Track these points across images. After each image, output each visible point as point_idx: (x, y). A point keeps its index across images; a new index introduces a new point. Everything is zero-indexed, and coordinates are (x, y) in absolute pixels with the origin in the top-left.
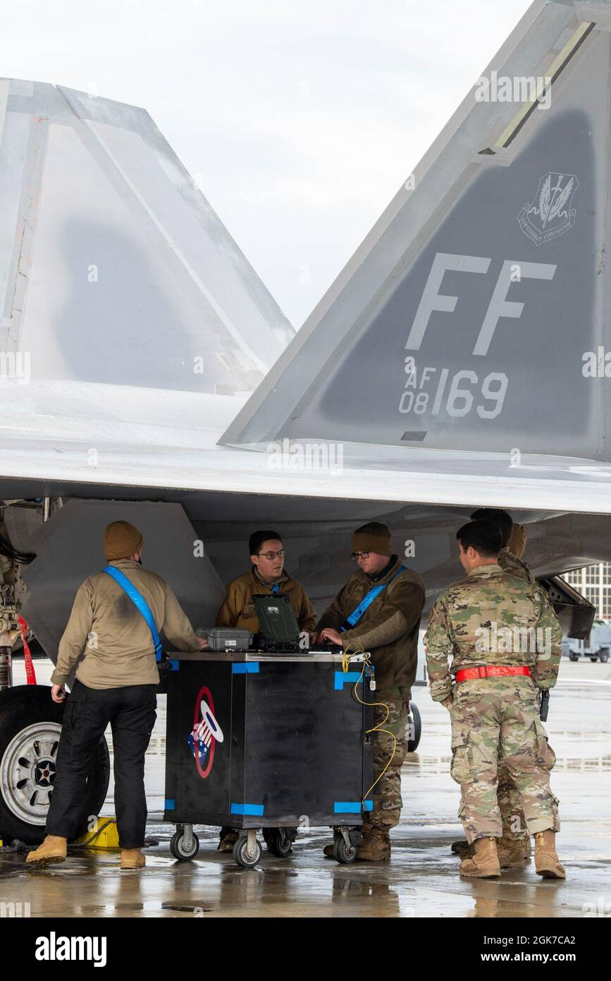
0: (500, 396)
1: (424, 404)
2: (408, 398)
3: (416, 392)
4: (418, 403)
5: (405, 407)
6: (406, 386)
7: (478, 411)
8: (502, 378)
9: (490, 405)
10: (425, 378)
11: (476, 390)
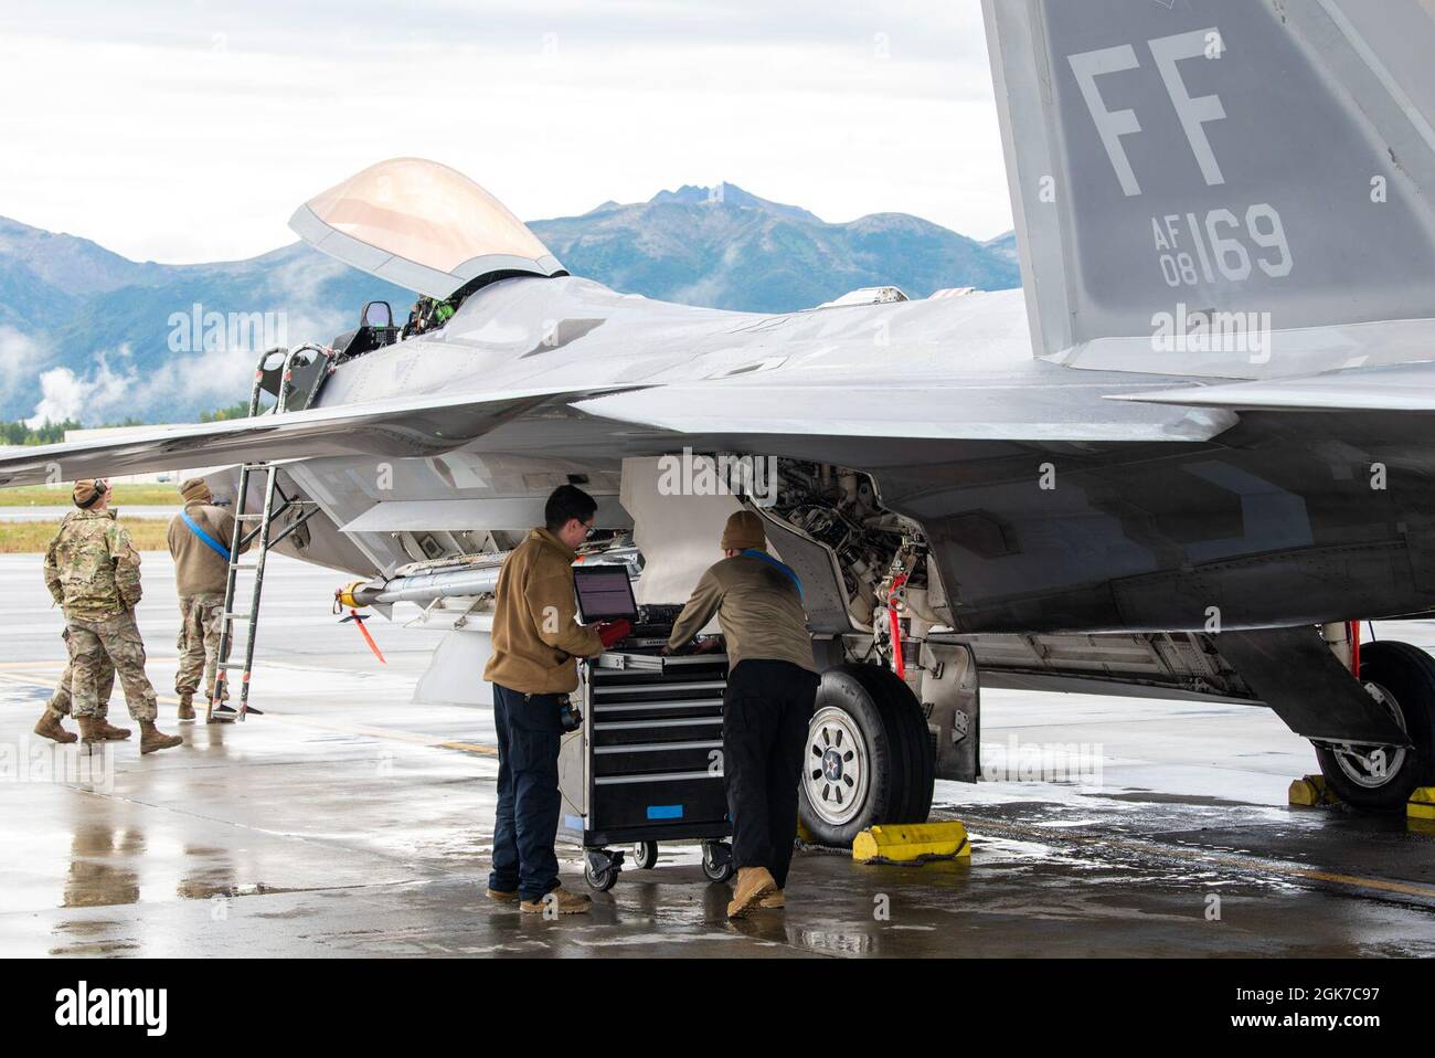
0: (1277, 238)
1: (1190, 268)
2: (1167, 262)
3: (1174, 253)
4: (1184, 270)
5: (1173, 279)
6: (1158, 248)
7: (1261, 265)
8: (1263, 209)
9: (1273, 255)
10: (1173, 232)
11: (1241, 234)
